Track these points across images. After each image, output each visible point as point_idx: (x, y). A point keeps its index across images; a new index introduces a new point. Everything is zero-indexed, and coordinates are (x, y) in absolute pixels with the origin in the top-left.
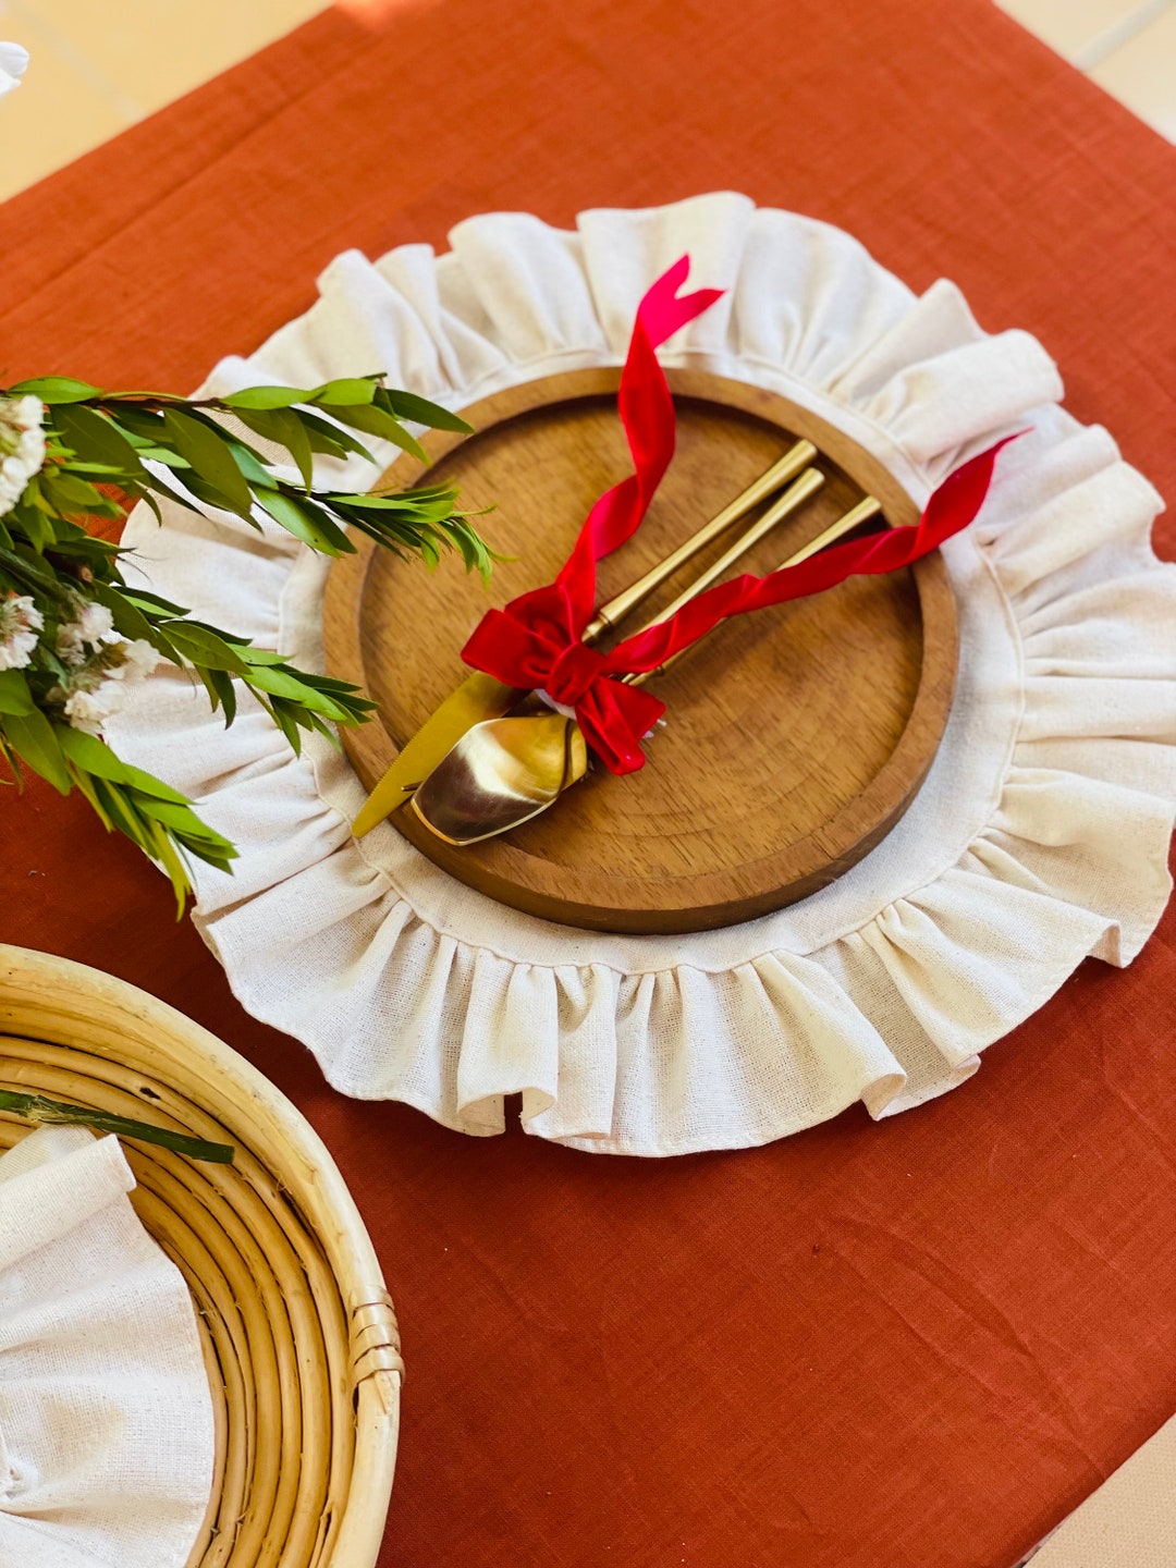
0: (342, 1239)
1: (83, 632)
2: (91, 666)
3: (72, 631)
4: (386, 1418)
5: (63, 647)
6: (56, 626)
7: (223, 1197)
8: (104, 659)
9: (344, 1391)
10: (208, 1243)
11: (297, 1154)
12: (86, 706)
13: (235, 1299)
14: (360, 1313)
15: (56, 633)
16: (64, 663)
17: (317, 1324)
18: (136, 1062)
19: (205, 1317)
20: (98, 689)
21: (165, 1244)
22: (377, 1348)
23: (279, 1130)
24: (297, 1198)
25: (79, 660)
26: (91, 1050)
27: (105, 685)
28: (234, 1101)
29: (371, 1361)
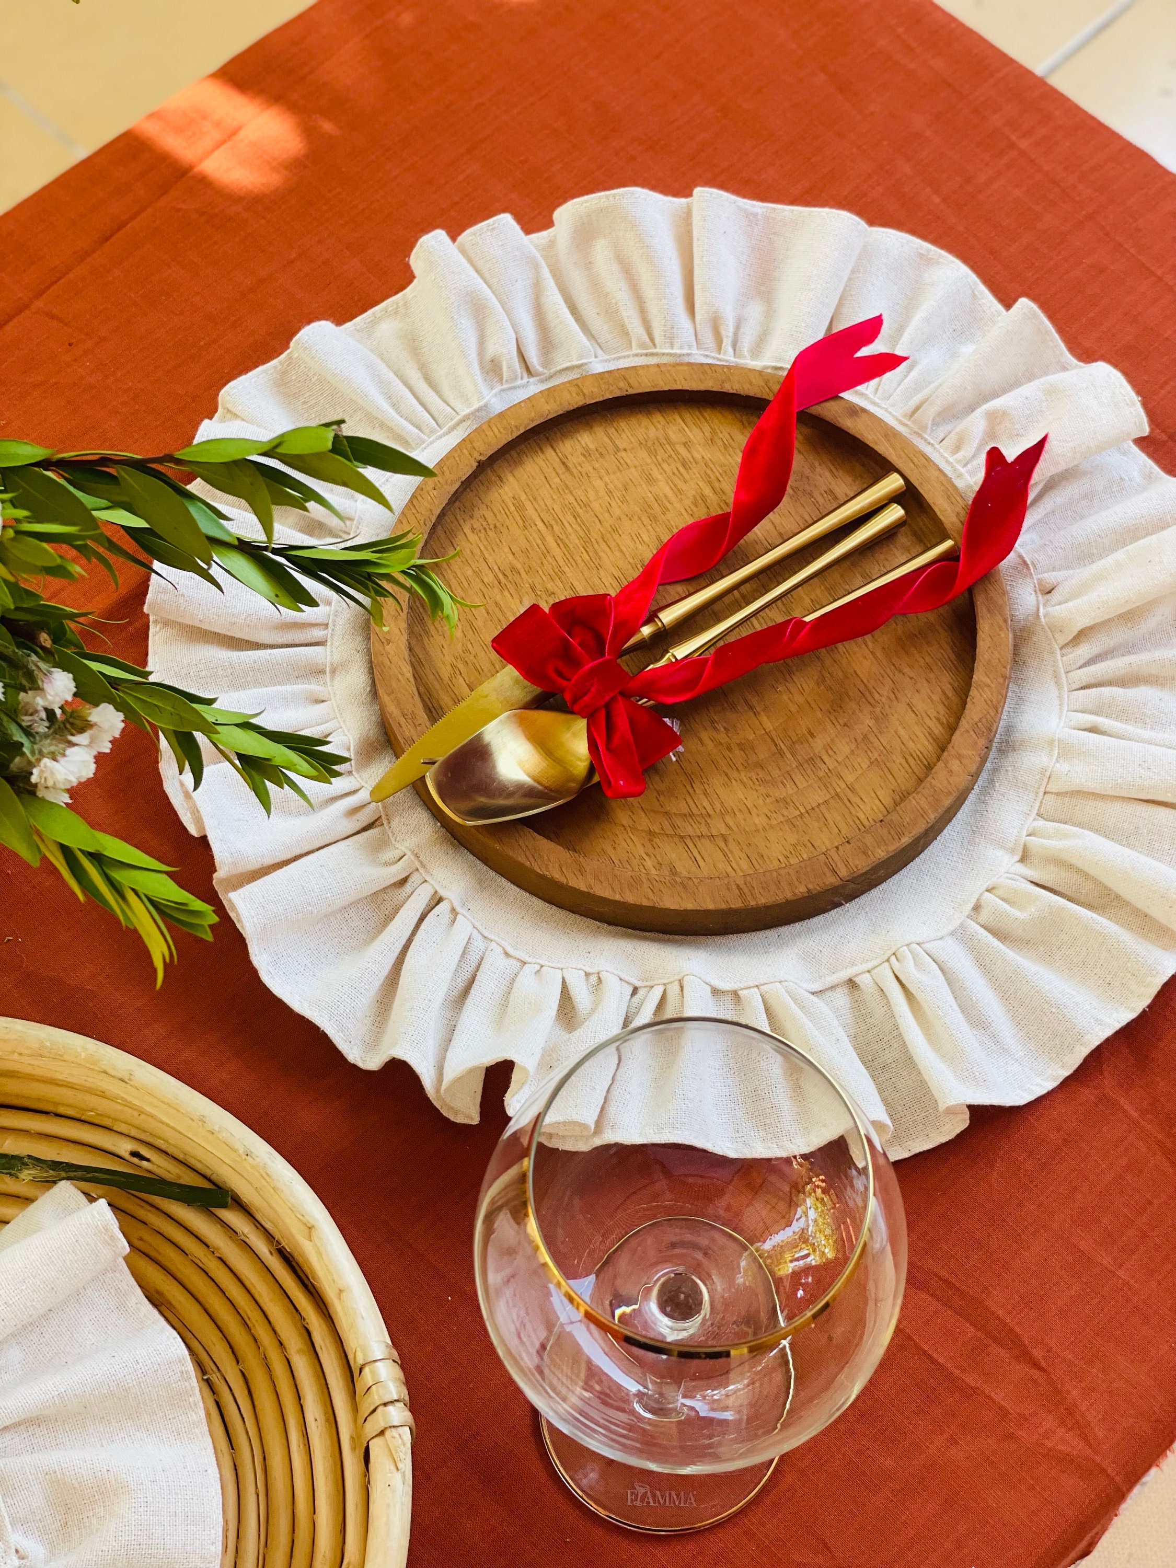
0: (344, 1295)
1: (44, 697)
2: (55, 732)
3: (35, 698)
4: (398, 1476)
5: (26, 715)
6: (18, 694)
7: (220, 1258)
8: (68, 726)
9: (354, 1449)
10: (207, 1306)
11: (293, 1212)
12: (52, 773)
13: (238, 1362)
14: (367, 1370)
15: (19, 703)
16: (27, 731)
17: (323, 1381)
18: (124, 1125)
19: (208, 1382)
20: (64, 755)
21: (163, 1308)
22: (385, 1404)
23: (273, 1188)
24: (295, 1255)
25: (42, 728)
26: (78, 1116)
27: (70, 751)
28: (227, 1161)
29: (381, 1419)
